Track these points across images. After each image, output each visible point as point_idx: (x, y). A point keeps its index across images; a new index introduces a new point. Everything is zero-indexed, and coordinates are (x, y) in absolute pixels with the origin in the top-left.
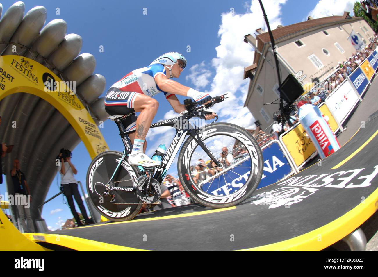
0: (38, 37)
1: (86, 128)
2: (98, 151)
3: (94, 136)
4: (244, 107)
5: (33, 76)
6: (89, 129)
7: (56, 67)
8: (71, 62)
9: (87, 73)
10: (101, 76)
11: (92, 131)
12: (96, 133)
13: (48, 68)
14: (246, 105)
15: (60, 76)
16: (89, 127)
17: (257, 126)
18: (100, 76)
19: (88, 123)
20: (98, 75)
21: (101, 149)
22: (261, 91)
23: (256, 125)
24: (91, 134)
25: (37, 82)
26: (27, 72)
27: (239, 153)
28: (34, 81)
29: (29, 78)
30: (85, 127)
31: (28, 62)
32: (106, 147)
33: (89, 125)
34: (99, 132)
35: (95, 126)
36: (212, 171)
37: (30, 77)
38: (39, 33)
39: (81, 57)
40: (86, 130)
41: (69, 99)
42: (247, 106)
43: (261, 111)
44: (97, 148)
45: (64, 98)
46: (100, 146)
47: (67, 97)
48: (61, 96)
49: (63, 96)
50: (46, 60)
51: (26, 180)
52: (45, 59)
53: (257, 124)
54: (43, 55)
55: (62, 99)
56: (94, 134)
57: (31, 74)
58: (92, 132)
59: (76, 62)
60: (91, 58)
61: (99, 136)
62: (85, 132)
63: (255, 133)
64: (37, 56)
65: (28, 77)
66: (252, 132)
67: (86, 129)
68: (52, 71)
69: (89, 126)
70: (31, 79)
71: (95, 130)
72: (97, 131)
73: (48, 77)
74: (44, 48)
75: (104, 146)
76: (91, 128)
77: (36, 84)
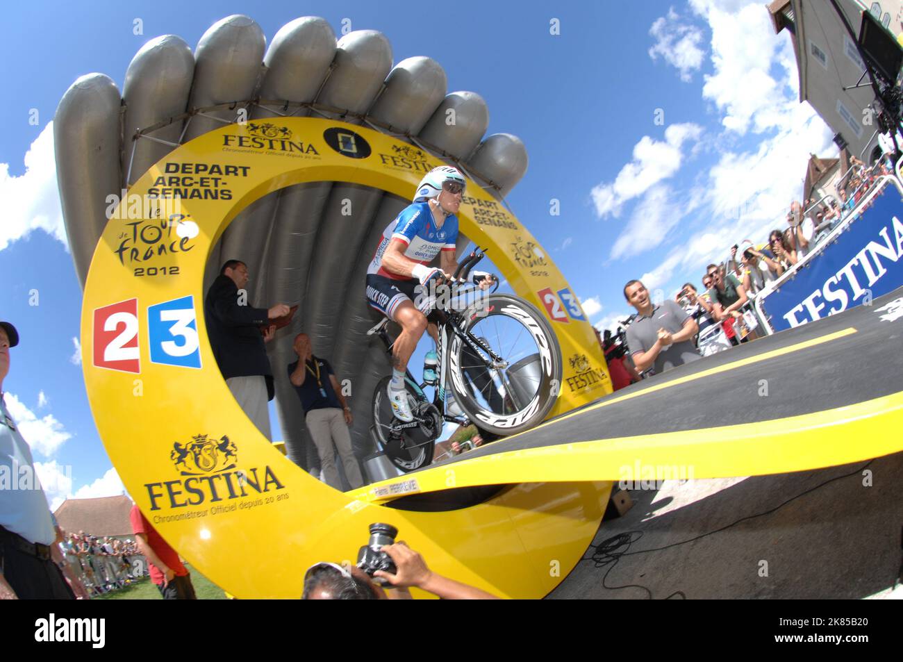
0: (264, 73)
1: (476, 214)
2: (519, 256)
3: (500, 226)
4: (801, 102)
5: (299, 146)
6: (483, 214)
7: (347, 111)
8: (382, 86)
9: (434, 97)
10: (468, 92)
11: (493, 216)
12: (501, 219)
13: (331, 119)
14: (804, 96)
15: (367, 124)
16: (481, 210)
17: (842, 149)
18: (466, 94)
19: (476, 201)
20: (461, 94)
21: (524, 251)
22: (823, 58)
23: (838, 144)
24: (492, 222)
25: (316, 153)
26: (277, 145)
27: (821, 218)
28: (307, 154)
29: (291, 152)
30: (472, 210)
31: (268, 126)
32: (533, 245)
33: (480, 205)
34: (507, 214)
35: (495, 204)
36: (777, 266)
37: (291, 150)
38: (263, 64)
39: (401, 71)
40: (476, 217)
41: (412, 163)
42: (806, 98)
43: (838, 110)
44: (513, 251)
45: (401, 163)
46: (519, 246)
47: (405, 161)
48: (390, 162)
49: (395, 162)
50: (314, 105)
51: (333, 373)
52: (311, 104)
53: (840, 141)
54: (302, 100)
55: (394, 167)
56: (498, 221)
57: (291, 143)
58: (492, 219)
59: (393, 84)
60: (426, 63)
61: (511, 223)
62: (475, 221)
63: (841, 166)
64: (286, 106)
65: (286, 153)
66: (835, 165)
67: (478, 215)
68: (343, 121)
69: (482, 207)
70: (297, 152)
71: (497, 213)
72: (504, 214)
73: (340, 136)
74: (296, 85)
75: (529, 243)
76: (486, 209)
77: (315, 158)
